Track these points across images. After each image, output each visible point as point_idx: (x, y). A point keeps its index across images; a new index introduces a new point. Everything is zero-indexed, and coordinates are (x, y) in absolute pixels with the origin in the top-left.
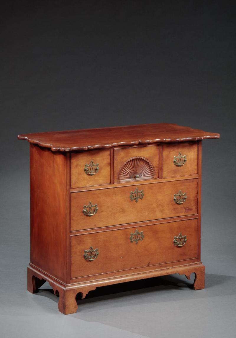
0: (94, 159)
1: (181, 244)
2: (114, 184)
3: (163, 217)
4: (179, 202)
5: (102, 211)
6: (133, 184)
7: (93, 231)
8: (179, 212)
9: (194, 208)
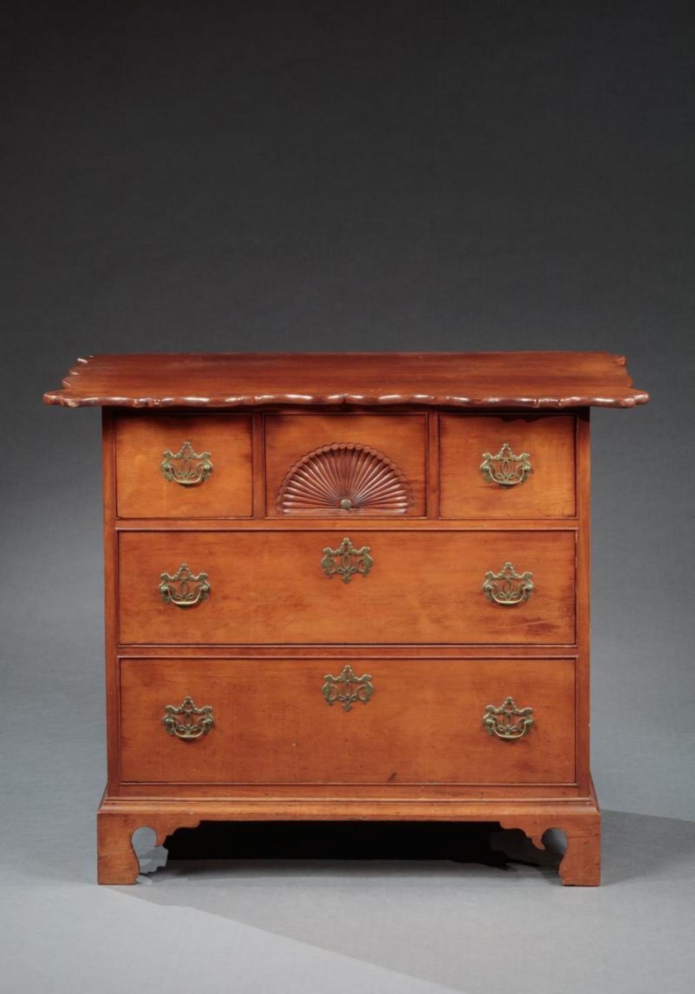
0: (195, 438)
1: (512, 733)
2: (263, 519)
3: (445, 640)
4: (504, 599)
5: (225, 598)
6: (335, 525)
7: (194, 653)
8: (504, 632)
9: (563, 624)
